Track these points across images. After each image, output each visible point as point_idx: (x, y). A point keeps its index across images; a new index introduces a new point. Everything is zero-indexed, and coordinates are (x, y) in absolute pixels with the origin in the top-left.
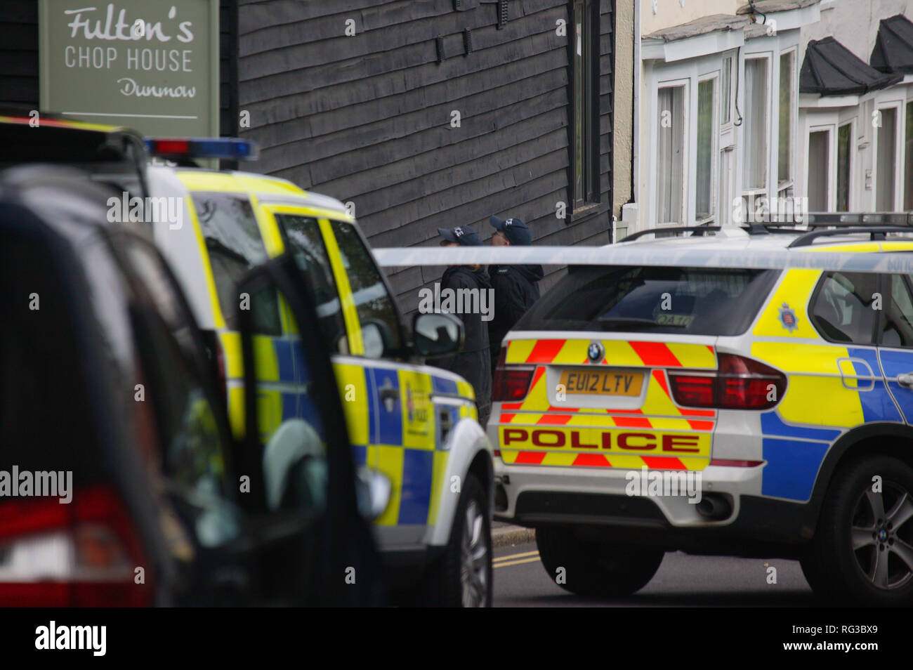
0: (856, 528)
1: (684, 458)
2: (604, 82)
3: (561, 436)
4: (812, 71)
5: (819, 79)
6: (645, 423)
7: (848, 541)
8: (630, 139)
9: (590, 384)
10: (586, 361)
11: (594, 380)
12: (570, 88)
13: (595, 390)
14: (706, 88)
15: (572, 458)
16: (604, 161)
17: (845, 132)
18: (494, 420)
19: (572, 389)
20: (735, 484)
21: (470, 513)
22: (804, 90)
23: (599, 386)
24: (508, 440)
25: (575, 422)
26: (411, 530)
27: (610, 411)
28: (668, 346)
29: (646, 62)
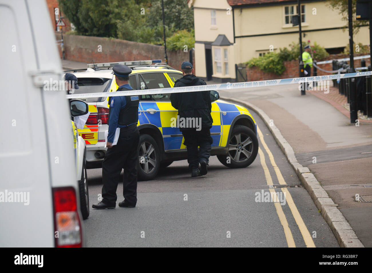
1: (90, 140)
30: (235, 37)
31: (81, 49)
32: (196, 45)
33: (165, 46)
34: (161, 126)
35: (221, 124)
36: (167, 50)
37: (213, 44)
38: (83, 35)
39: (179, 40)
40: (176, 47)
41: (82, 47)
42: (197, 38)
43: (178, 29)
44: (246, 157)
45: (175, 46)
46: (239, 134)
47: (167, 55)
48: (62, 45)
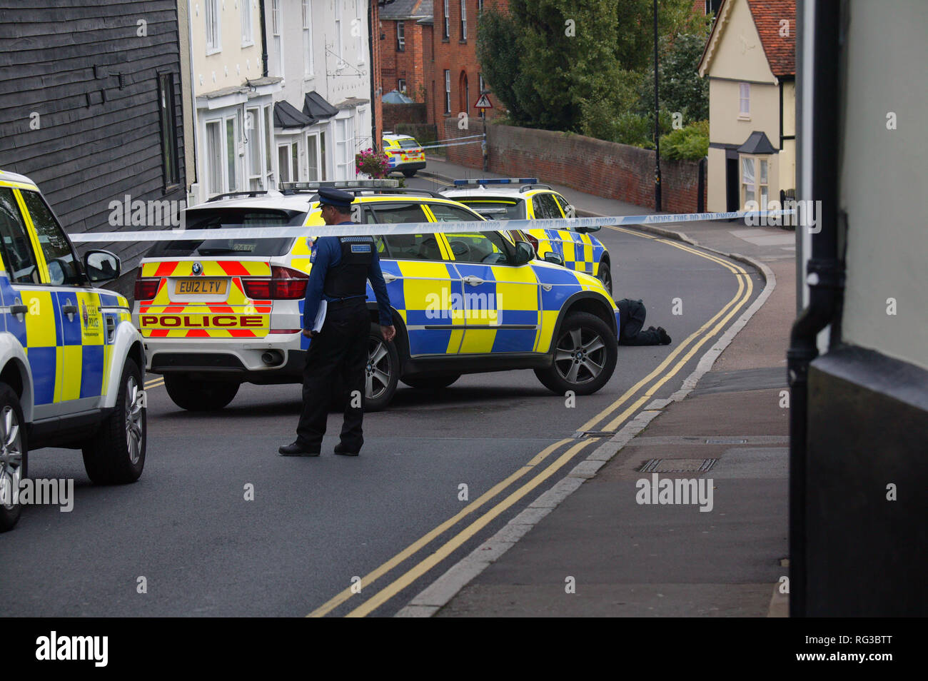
1: (254, 330)
2: (178, 119)
3: (178, 320)
4: (278, 115)
5: (282, 121)
6: (230, 310)
9: (195, 288)
10: (192, 274)
11: (197, 285)
12: (161, 122)
13: (198, 291)
14: (230, 123)
15: (185, 333)
16: (181, 161)
17: (295, 146)
18: (136, 311)
19: (184, 291)
20: (284, 343)
21: (130, 383)
22: (276, 126)
23: (200, 289)
24: (145, 323)
25: (187, 311)
26: (89, 401)
27: (207, 304)
28: (242, 263)
29: (199, 110)
30: (782, 138)
31: (517, 151)
32: (711, 151)
33: (658, 150)
34: (404, 308)
35: (539, 309)
36: (660, 158)
37: (739, 150)
38: (521, 125)
39: (683, 139)
40: (677, 153)
41: (518, 149)
42: (713, 139)
43: (694, 118)
44: (592, 376)
45: (674, 152)
46: (578, 329)
47: (661, 168)
48: (484, 143)
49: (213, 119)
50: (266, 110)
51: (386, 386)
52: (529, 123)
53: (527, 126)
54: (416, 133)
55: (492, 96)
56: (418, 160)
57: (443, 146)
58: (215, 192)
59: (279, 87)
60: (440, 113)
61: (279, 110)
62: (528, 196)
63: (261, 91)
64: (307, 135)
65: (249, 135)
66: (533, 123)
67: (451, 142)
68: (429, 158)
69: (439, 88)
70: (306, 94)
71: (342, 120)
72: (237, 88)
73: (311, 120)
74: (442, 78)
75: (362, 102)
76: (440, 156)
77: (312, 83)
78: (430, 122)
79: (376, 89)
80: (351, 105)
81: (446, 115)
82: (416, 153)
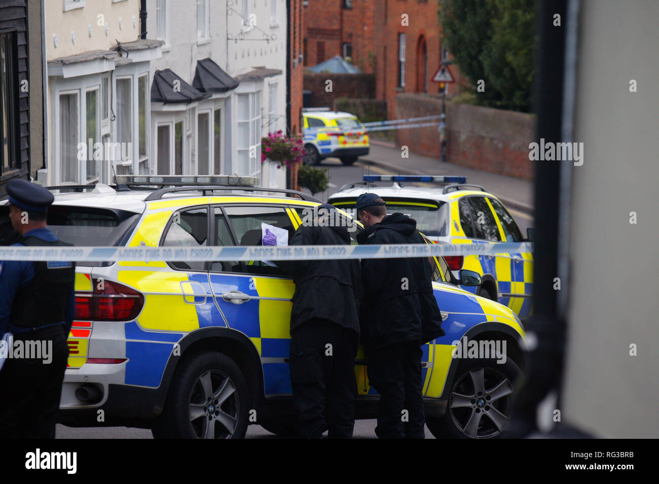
0: (192, 404)
4: (158, 88)
5: (162, 94)
7: (187, 415)
8: (41, 127)
14: (91, 95)
16: (24, 141)
17: (179, 127)
20: (104, 376)
22: (154, 100)
29: (51, 78)
34: (258, 335)
44: (496, 429)
46: (479, 370)
48: (442, 126)
49: (69, 90)
50: (142, 81)
51: (232, 432)
52: (499, 103)
53: (496, 107)
54: (361, 110)
55: (454, 68)
56: (359, 144)
57: (392, 128)
58: (68, 180)
59: (158, 53)
60: (392, 87)
61: (160, 80)
62: (453, 198)
63: (135, 57)
64: (197, 113)
65: (118, 111)
66: (504, 102)
67: (402, 124)
68: (374, 142)
69: (392, 56)
70: (199, 62)
71: (245, 96)
72: (102, 52)
73: (200, 94)
74: (396, 43)
75: (274, 73)
76: (389, 140)
77: (207, 48)
78: (379, 98)
79: (294, 57)
80: (258, 76)
81: (400, 89)
82: (358, 136)
